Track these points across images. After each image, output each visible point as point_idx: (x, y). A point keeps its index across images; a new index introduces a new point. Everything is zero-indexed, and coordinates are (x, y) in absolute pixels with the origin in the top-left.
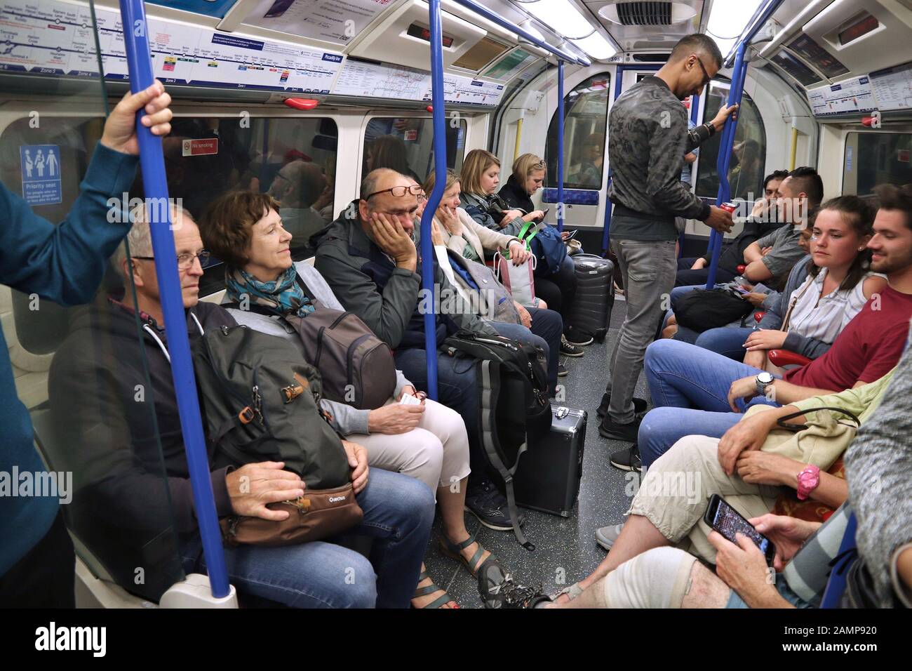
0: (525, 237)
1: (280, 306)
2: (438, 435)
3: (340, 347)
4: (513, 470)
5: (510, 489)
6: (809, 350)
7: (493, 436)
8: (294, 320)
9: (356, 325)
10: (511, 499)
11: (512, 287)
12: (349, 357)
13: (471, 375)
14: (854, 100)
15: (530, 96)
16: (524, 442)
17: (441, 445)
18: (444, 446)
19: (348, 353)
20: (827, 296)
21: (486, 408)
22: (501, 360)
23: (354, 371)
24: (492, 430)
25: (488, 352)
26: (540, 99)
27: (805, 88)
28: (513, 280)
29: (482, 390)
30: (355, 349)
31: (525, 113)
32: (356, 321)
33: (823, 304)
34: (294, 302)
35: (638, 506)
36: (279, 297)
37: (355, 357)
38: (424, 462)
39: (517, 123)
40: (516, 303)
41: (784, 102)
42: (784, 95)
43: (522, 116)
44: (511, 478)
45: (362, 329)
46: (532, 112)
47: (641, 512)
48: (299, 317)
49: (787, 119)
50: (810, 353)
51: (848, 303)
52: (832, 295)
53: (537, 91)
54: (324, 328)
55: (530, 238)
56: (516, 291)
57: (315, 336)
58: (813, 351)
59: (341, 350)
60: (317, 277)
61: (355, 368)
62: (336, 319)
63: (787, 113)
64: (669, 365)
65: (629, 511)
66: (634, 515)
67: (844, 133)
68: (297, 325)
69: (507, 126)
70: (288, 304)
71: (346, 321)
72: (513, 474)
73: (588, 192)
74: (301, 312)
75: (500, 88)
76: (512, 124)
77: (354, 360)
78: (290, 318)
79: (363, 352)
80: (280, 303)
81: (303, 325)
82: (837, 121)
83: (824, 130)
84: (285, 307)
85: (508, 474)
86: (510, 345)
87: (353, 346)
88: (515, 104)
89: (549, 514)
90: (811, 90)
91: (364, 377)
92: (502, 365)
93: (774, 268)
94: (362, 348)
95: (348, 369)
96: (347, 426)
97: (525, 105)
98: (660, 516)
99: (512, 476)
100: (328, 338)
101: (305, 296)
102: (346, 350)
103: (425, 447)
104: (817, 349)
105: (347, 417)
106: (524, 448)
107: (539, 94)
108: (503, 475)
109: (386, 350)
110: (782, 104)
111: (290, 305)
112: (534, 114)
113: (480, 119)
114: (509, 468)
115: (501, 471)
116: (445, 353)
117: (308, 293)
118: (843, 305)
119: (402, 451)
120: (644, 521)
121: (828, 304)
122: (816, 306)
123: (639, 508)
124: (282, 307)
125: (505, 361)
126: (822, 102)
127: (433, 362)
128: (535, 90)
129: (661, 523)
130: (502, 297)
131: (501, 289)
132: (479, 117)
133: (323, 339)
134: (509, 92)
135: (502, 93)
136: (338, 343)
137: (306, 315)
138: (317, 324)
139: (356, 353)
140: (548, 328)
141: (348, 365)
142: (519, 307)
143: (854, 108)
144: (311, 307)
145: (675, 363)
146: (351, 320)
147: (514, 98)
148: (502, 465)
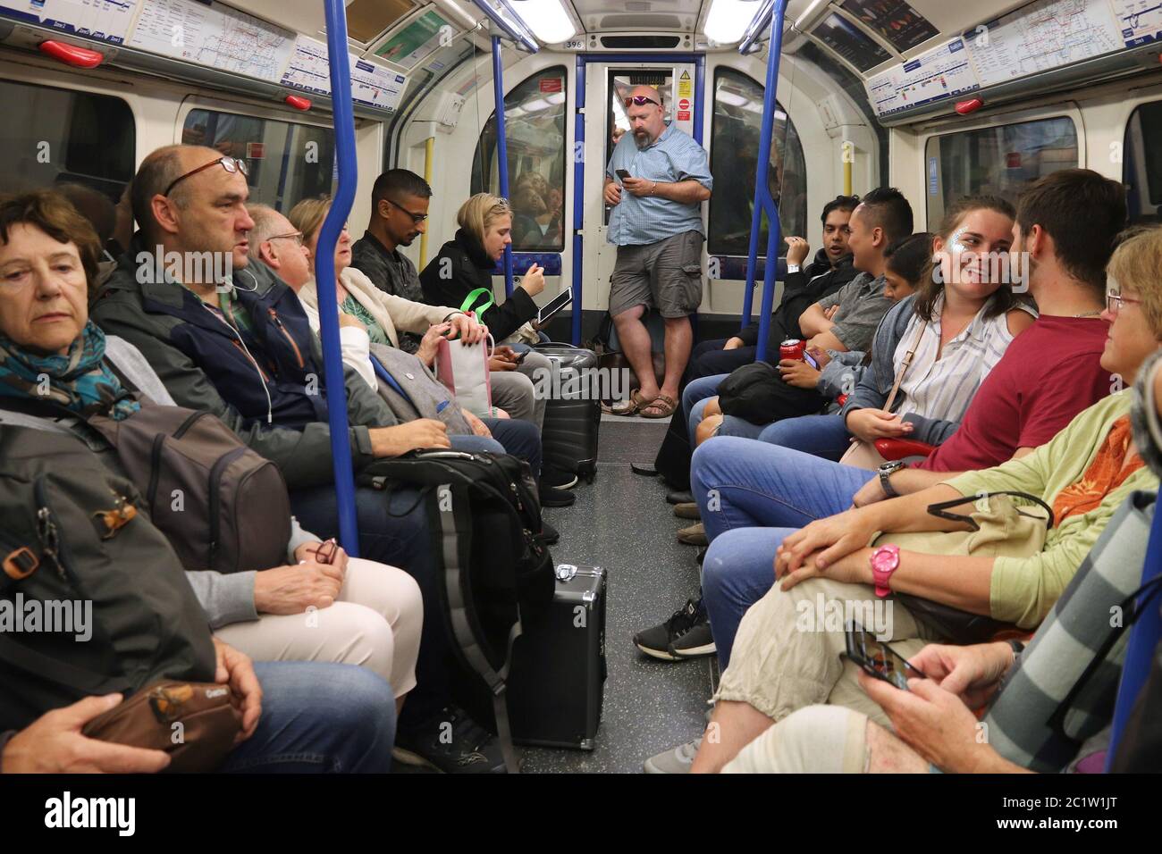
0: (473, 307)
1: (76, 400)
2: (380, 610)
3: (194, 466)
4: (503, 673)
5: (500, 707)
6: (937, 432)
7: (468, 614)
8: (106, 425)
9: (219, 431)
10: (503, 725)
11: (457, 387)
12: (212, 484)
13: (419, 514)
14: (942, 79)
15: (444, 100)
16: (517, 620)
17: (388, 627)
18: (394, 628)
19: (210, 478)
20: (954, 340)
21: (452, 568)
22: (470, 480)
23: (222, 511)
24: (466, 605)
25: (445, 470)
26: (459, 106)
27: (863, 75)
28: (457, 375)
29: (441, 538)
30: (224, 469)
31: (437, 130)
32: (218, 427)
33: (950, 353)
34: (104, 391)
35: (731, 686)
36: (75, 385)
37: (225, 484)
38: (364, 659)
39: (424, 145)
40: (465, 412)
41: (827, 105)
42: (828, 94)
43: (433, 133)
44: (504, 686)
45: (231, 439)
46: (448, 129)
47: (738, 696)
48: (116, 420)
49: (832, 132)
50: (938, 437)
51: (988, 350)
52: (962, 337)
53: (455, 94)
54: (164, 436)
55: (482, 309)
56: (464, 393)
57: (148, 450)
58: (942, 434)
59: (198, 473)
60: (138, 360)
61: (225, 505)
62: (182, 422)
63: (833, 121)
64: (733, 474)
65: (717, 696)
66: (725, 701)
67: (922, 139)
68: (111, 433)
69: (409, 150)
70: (93, 398)
71: (199, 425)
72: (504, 677)
73: (544, 256)
74: (117, 411)
75: (399, 80)
76: (415, 147)
77: (223, 489)
78: (95, 421)
79: (239, 475)
80: (77, 394)
81: (123, 432)
82: (911, 120)
83: (894, 139)
84: (87, 401)
85: (497, 680)
86: (478, 457)
87: (219, 466)
88: (420, 113)
89: (560, 748)
90: (870, 80)
91: (241, 519)
92: (472, 488)
93: (849, 340)
94: (236, 468)
95: (210, 507)
96: (215, 606)
97: (437, 115)
98: (772, 698)
99: (504, 683)
100: (172, 452)
101: (122, 387)
102: (206, 473)
103: (360, 634)
104: (947, 430)
105: (214, 590)
106: (517, 630)
107: (459, 98)
108: (489, 683)
109: (275, 475)
110: (825, 108)
111: (97, 396)
112: (450, 134)
113: (371, 131)
114: (497, 669)
115: (485, 677)
116: (369, 486)
117: (126, 382)
118: (978, 353)
119: (319, 647)
120: (743, 708)
121: (957, 352)
122: (938, 357)
123: (734, 689)
124: (81, 402)
125: (475, 481)
126: (890, 92)
127: (350, 501)
128: (451, 91)
129: (775, 707)
130: (442, 400)
131: (440, 389)
132: (369, 128)
133: (163, 454)
134: (412, 90)
135: (402, 89)
136: (190, 461)
137: (126, 416)
138: (151, 432)
139: (226, 477)
140: (519, 447)
141: (210, 500)
142: (470, 417)
143: (942, 92)
144: (135, 405)
145: (739, 468)
146: (212, 425)
147: (420, 100)
148: (488, 665)
